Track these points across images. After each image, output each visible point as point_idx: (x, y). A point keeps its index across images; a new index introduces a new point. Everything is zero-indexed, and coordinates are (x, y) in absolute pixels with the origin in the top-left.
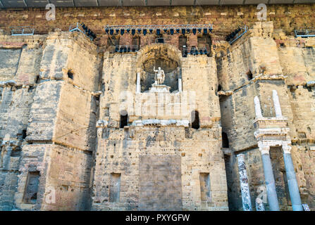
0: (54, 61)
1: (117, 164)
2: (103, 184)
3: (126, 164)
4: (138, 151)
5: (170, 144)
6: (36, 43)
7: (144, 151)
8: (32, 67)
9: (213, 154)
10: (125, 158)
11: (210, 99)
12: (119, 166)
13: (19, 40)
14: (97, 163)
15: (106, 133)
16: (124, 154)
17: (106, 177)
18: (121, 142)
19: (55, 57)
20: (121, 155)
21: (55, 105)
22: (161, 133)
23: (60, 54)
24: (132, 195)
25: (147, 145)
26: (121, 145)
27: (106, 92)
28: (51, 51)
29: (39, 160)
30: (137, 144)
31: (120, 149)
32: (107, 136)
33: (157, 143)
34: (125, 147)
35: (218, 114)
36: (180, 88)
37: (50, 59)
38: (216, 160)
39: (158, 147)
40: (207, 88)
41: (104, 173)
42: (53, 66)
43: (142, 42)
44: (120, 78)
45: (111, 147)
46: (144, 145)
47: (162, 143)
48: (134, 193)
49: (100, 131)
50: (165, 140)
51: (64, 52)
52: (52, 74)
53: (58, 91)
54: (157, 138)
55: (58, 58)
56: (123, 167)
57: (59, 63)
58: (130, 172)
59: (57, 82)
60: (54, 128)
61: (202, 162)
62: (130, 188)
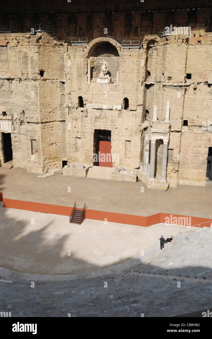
0: (29, 65)
1: (78, 132)
2: (72, 143)
3: (83, 133)
4: (90, 125)
5: (109, 122)
7: (93, 125)
9: (134, 129)
10: (83, 129)
11: (137, 90)
12: (80, 133)
14: (67, 130)
15: (71, 111)
16: (82, 126)
17: (73, 139)
18: (80, 119)
19: (29, 62)
20: (80, 127)
21: (36, 100)
22: (103, 114)
24: (88, 150)
25: (95, 121)
26: (80, 120)
27: (68, 81)
28: (26, 57)
29: (35, 134)
30: (89, 121)
31: (79, 123)
33: (101, 120)
34: (82, 122)
35: (141, 102)
38: (136, 133)
39: (102, 123)
41: (71, 137)
42: (30, 70)
44: (76, 70)
45: (74, 121)
46: (93, 121)
47: (104, 120)
48: (88, 149)
49: (67, 110)
50: (106, 119)
51: (34, 58)
52: (30, 76)
53: (36, 90)
54: (101, 117)
55: (32, 64)
56: (82, 134)
57: (33, 67)
58: (86, 137)
59: (35, 83)
60: (39, 115)
61: (127, 133)
62: (86, 146)
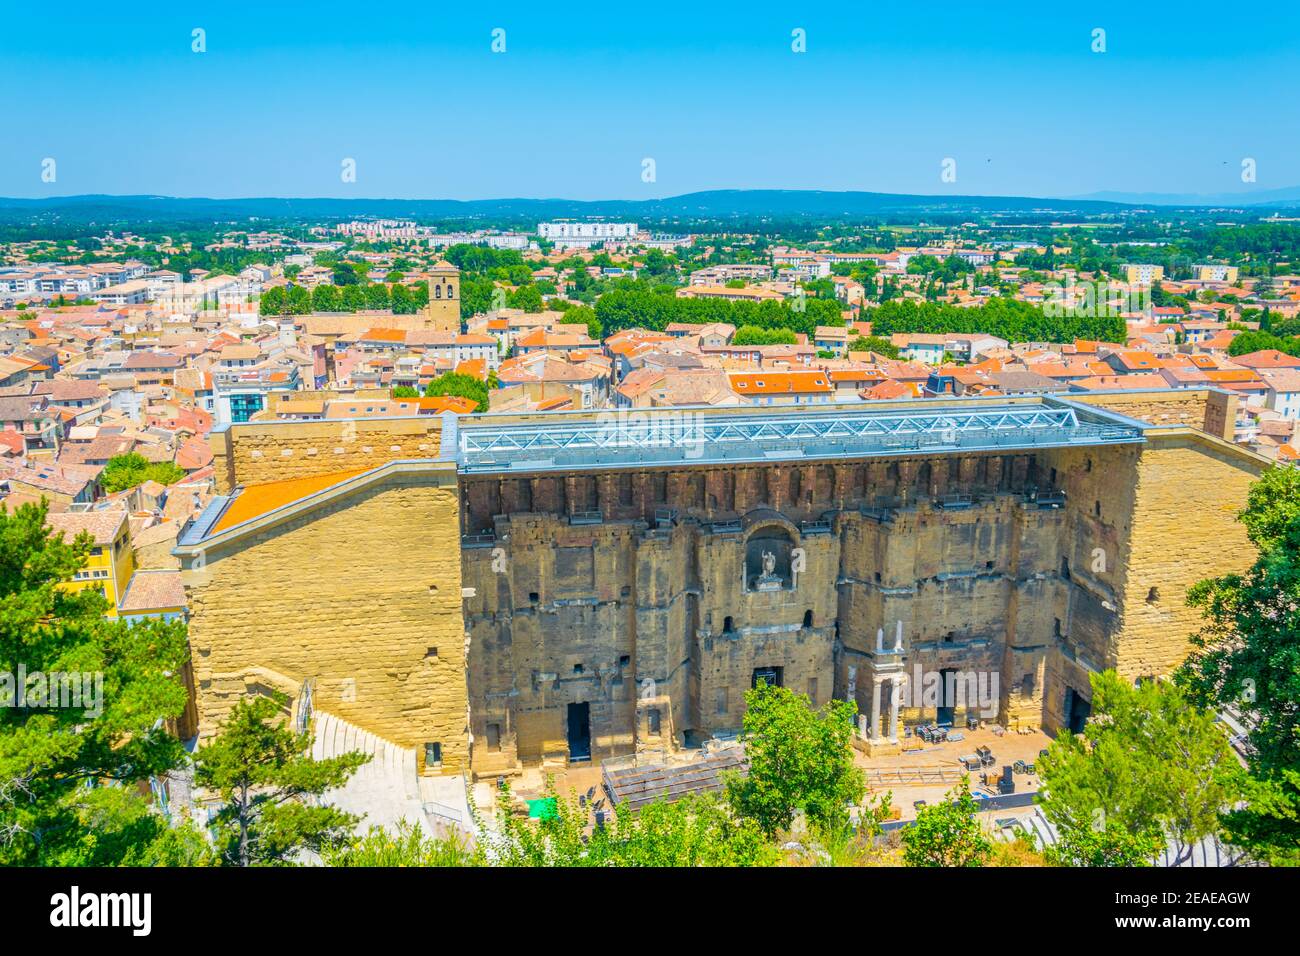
0: (653, 582)
1: (724, 677)
2: (710, 698)
3: (733, 677)
4: (746, 662)
5: (779, 653)
6: (610, 538)
7: (752, 661)
8: (614, 576)
9: (823, 659)
10: (733, 671)
11: (828, 596)
12: (726, 679)
13: (586, 534)
14: (703, 678)
15: (709, 645)
16: (731, 666)
17: (714, 691)
18: (727, 654)
19: (653, 577)
20: (728, 668)
21: (663, 641)
22: (770, 642)
23: (659, 572)
25: (756, 655)
26: (728, 657)
27: (706, 594)
28: (647, 568)
30: (745, 655)
31: (726, 663)
32: (712, 648)
33: (766, 651)
34: (731, 659)
35: (834, 614)
36: (794, 584)
37: (647, 580)
38: (825, 663)
39: (767, 656)
40: (826, 583)
41: (711, 687)
42: (653, 590)
43: (738, 485)
44: (722, 573)
45: (717, 660)
46: (753, 655)
47: (772, 651)
49: (702, 643)
50: (775, 648)
51: (664, 570)
52: (653, 601)
53: (665, 623)
54: (767, 646)
55: (657, 579)
56: (730, 680)
57: (660, 585)
58: (738, 684)
59: (661, 612)
60: (667, 666)
61: (812, 667)
62: (738, 699)
